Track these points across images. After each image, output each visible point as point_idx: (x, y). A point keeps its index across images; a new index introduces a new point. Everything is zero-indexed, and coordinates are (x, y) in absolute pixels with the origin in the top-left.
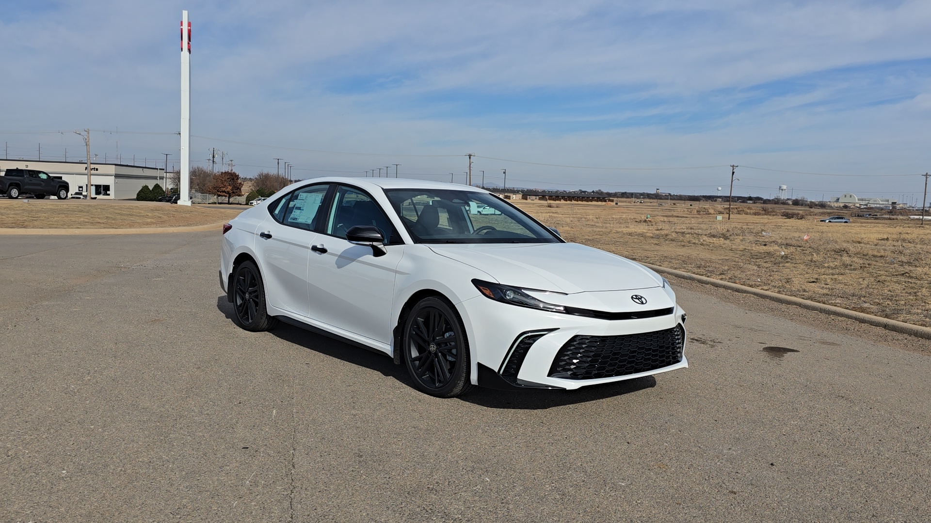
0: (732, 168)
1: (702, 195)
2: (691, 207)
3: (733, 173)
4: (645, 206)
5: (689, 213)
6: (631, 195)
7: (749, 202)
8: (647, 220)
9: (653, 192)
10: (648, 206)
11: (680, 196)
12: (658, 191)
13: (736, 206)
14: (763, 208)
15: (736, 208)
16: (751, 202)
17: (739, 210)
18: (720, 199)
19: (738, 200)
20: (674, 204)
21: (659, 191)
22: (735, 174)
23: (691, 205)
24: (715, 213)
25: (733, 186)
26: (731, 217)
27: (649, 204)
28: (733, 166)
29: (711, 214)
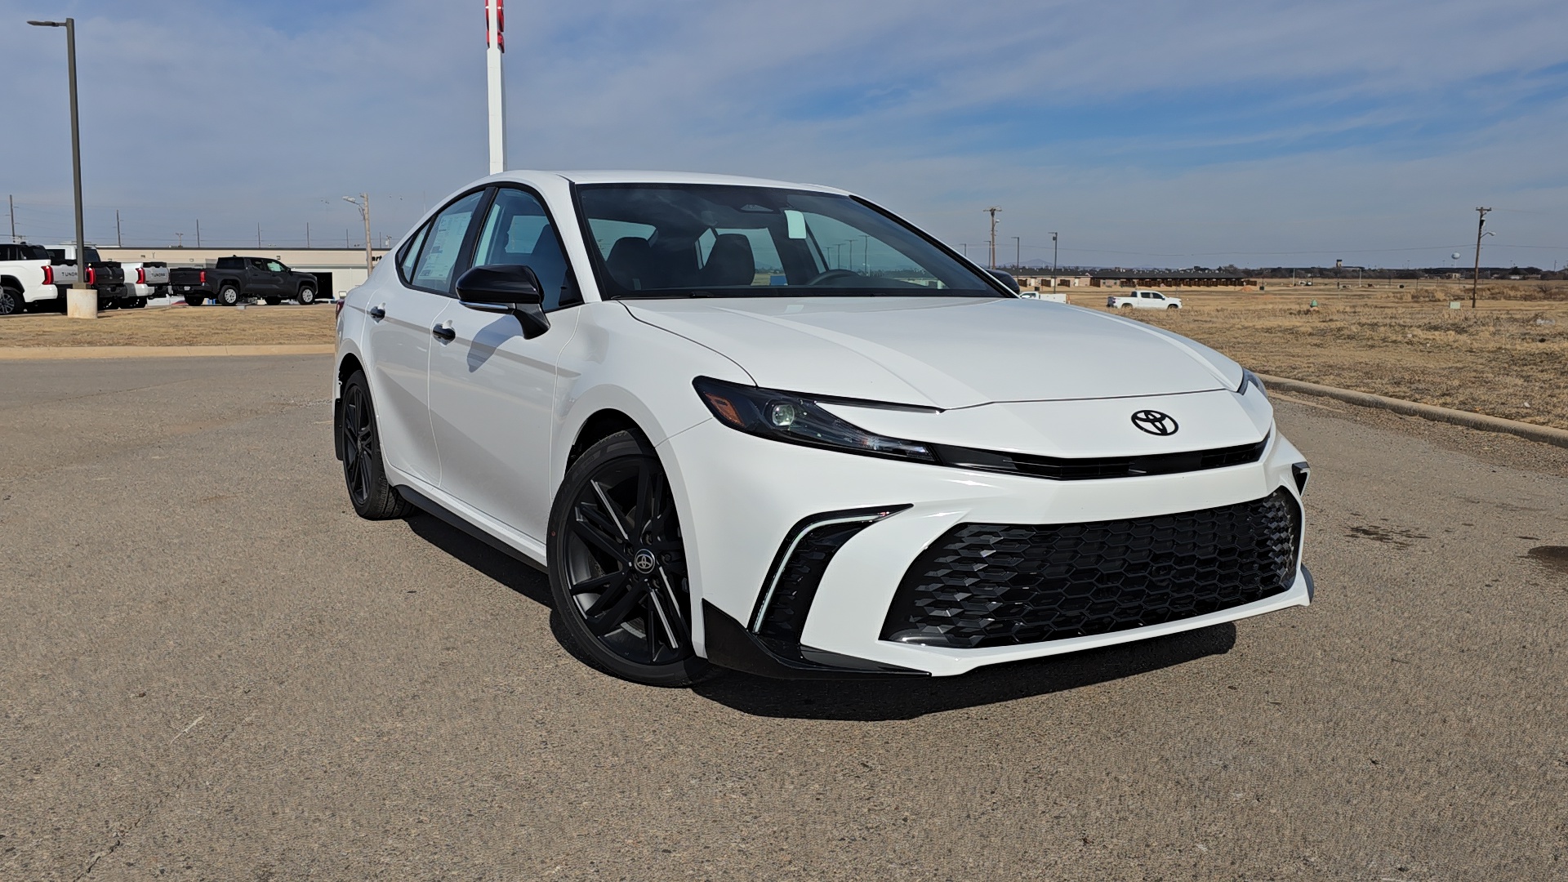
0: (1479, 213)
1: (1423, 268)
2: (1401, 290)
3: (1482, 222)
4: (1316, 290)
5: (1397, 300)
6: (1289, 273)
7: (1513, 277)
8: (1312, 309)
9: (1331, 265)
10: (1320, 290)
11: (1382, 271)
12: (1339, 263)
13: (1488, 286)
14: (1541, 288)
15: (1489, 290)
16: (1518, 278)
17: (1493, 291)
18: (1457, 275)
19: (1492, 275)
20: (1370, 285)
21: (1342, 264)
22: (1484, 223)
23: (1402, 287)
24: (1448, 299)
25: (1481, 247)
26: (1477, 305)
27: (1322, 287)
28: (1481, 210)
29: (1439, 301)
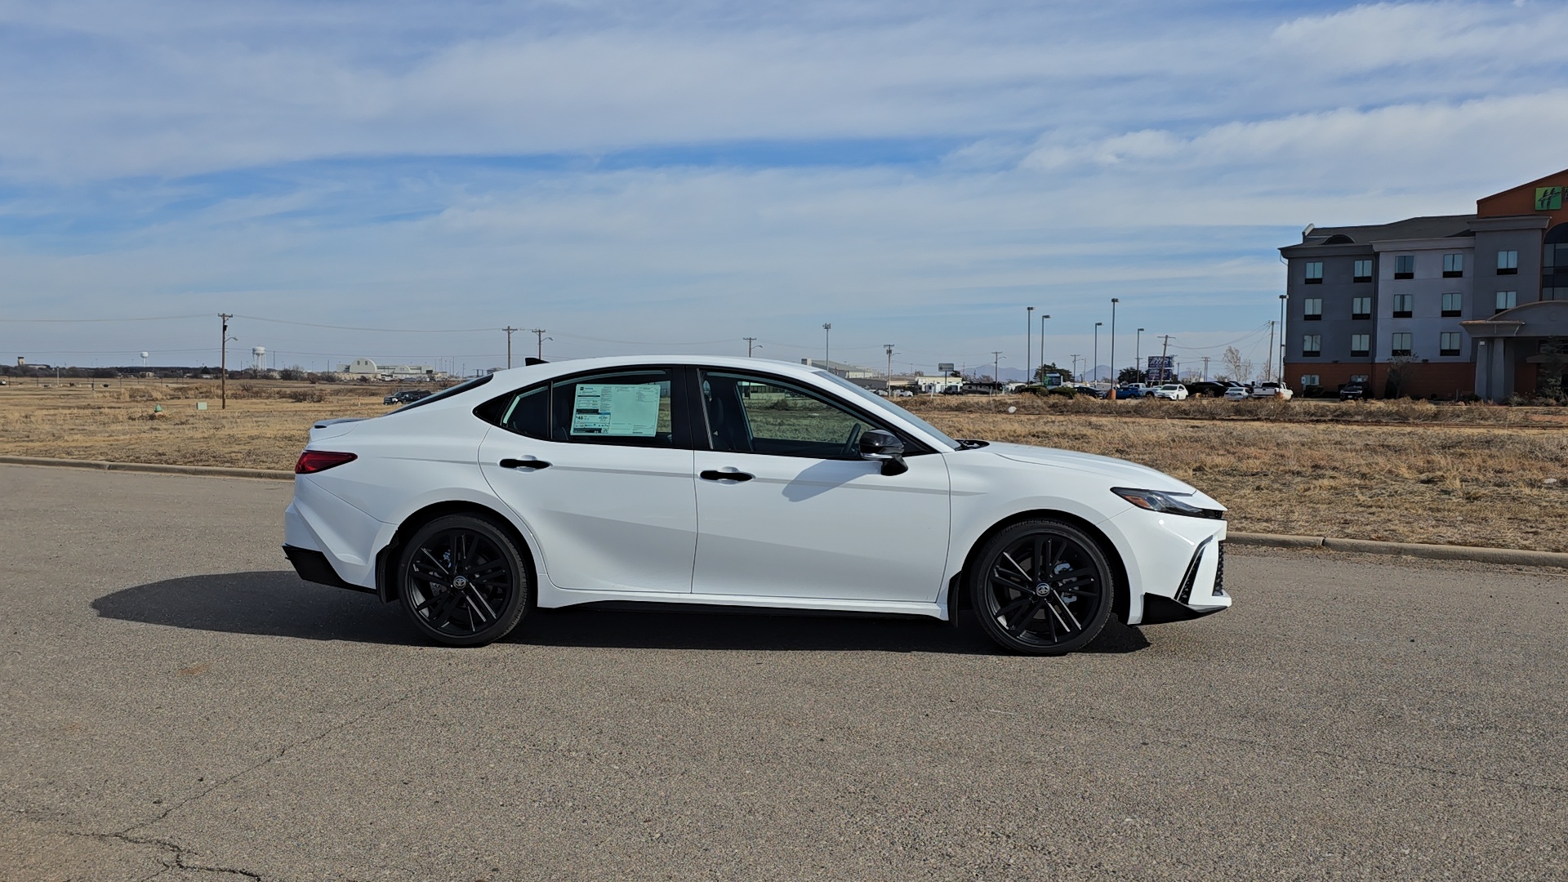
0: (221, 319)
1: (115, 366)
2: (106, 389)
3: (225, 328)
4: (15, 390)
5: (116, 400)
7: (205, 376)
8: (157, 414)
9: (13, 364)
10: (20, 390)
11: (73, 369)
12: (21, 360)
13: (195, 385)
14: (244, 387)
15: (197, 388)
16: (208, 376)
17: (201, 390)
18: (151, 374)
19: (184, 373)
20: (72, 385)
21: (24, 362)
23: (106, 386)
24: (165, 398)
25: (225, 350)
26: (226, 404)
27: (20, 386)
28: (224, 316)
29: (157, 400)
